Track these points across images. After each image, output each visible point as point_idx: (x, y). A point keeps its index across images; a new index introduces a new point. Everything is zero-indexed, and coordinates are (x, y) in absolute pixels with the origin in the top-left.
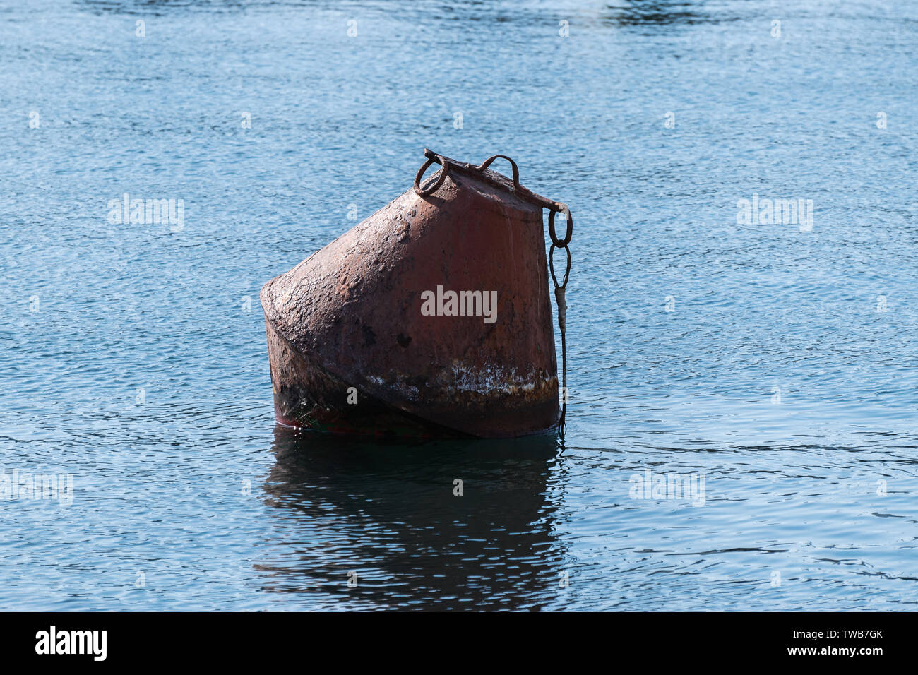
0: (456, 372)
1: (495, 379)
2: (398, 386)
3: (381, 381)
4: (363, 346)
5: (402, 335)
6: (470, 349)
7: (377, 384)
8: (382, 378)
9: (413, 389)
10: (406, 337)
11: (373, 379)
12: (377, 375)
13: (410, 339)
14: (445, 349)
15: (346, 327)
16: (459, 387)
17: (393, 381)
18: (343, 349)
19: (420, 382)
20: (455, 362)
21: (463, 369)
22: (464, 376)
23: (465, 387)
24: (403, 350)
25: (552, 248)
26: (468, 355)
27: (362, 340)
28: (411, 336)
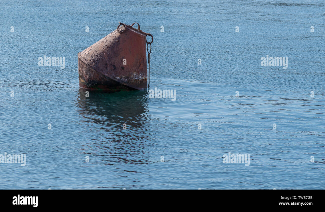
0: (134, 75)
1: (142, 76)
2: (123, 79)
3: (119, 78)
4: (114, 70)
5: (122, 67)
6: (137, 69)
7: (118, 79)
8: (119, 77)
9: (126, 80)
10: (123, 67)
11: (117, 78)
12: (118, 77)
13: (124, 68)
14: (132, 70)
15: (108, 65)
16: (135, 79)
17: (122, 78)
18: (109, 71)
19: (127, 78)
20: (134, 73)
21: (136, 74)
22: (136, 76)
23: (136, 78)
24: (123, 70)
25: (147, 45)
26: (136, 71)
27: (113, 69)
28: (124, 67)
